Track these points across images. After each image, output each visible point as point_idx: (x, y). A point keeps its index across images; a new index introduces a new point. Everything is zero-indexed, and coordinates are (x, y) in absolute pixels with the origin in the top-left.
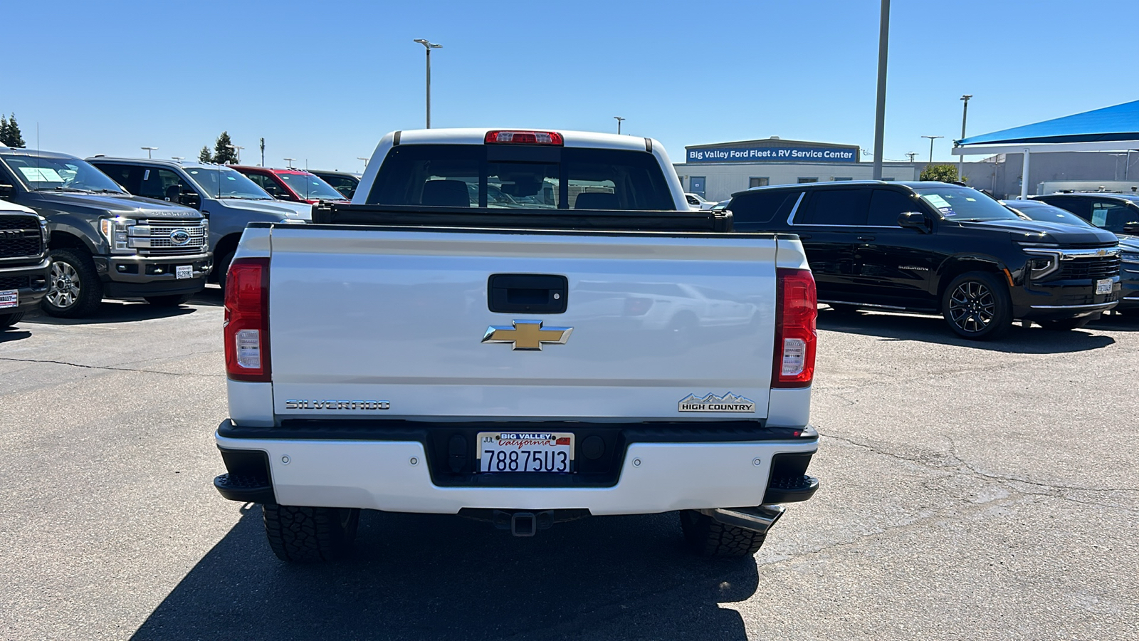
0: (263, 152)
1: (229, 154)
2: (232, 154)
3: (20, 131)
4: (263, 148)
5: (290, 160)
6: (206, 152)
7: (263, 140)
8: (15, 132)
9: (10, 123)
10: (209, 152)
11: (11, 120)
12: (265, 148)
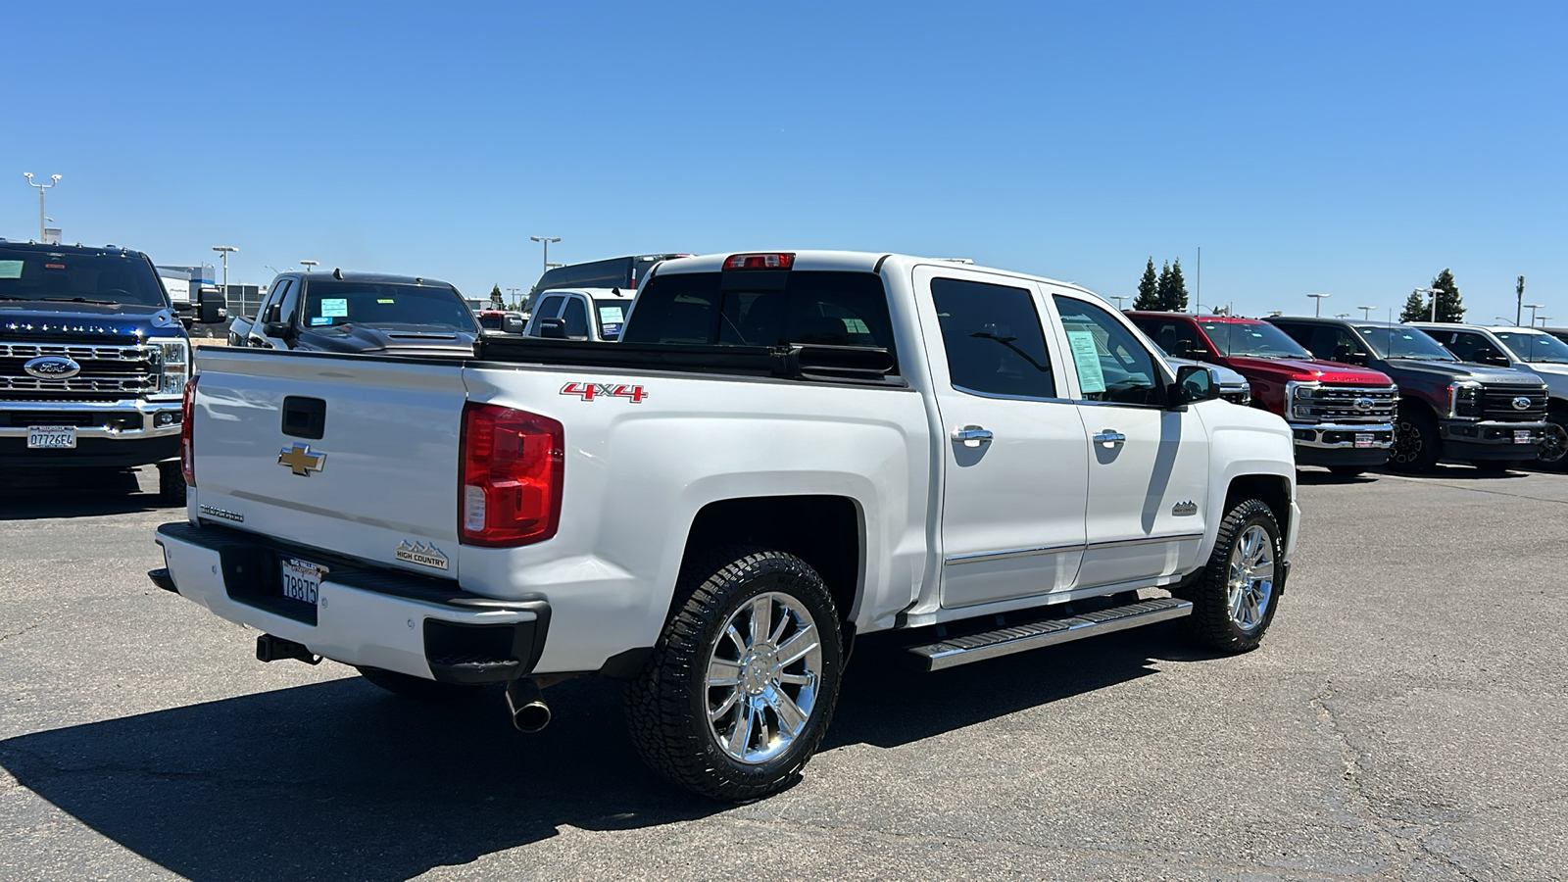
0: (1520, 297)
1: (1449, 301)
2: (1454, 301)
3: (1183, 280)
4: (1520, 290)
5: (1534, 307)
6: (1416, 298)
7: (1521, 279)
8: (1177, 281)
9: (1172, 270)
10: (1419, 298)
11: (1175, 266)
12: (1524, 290)
